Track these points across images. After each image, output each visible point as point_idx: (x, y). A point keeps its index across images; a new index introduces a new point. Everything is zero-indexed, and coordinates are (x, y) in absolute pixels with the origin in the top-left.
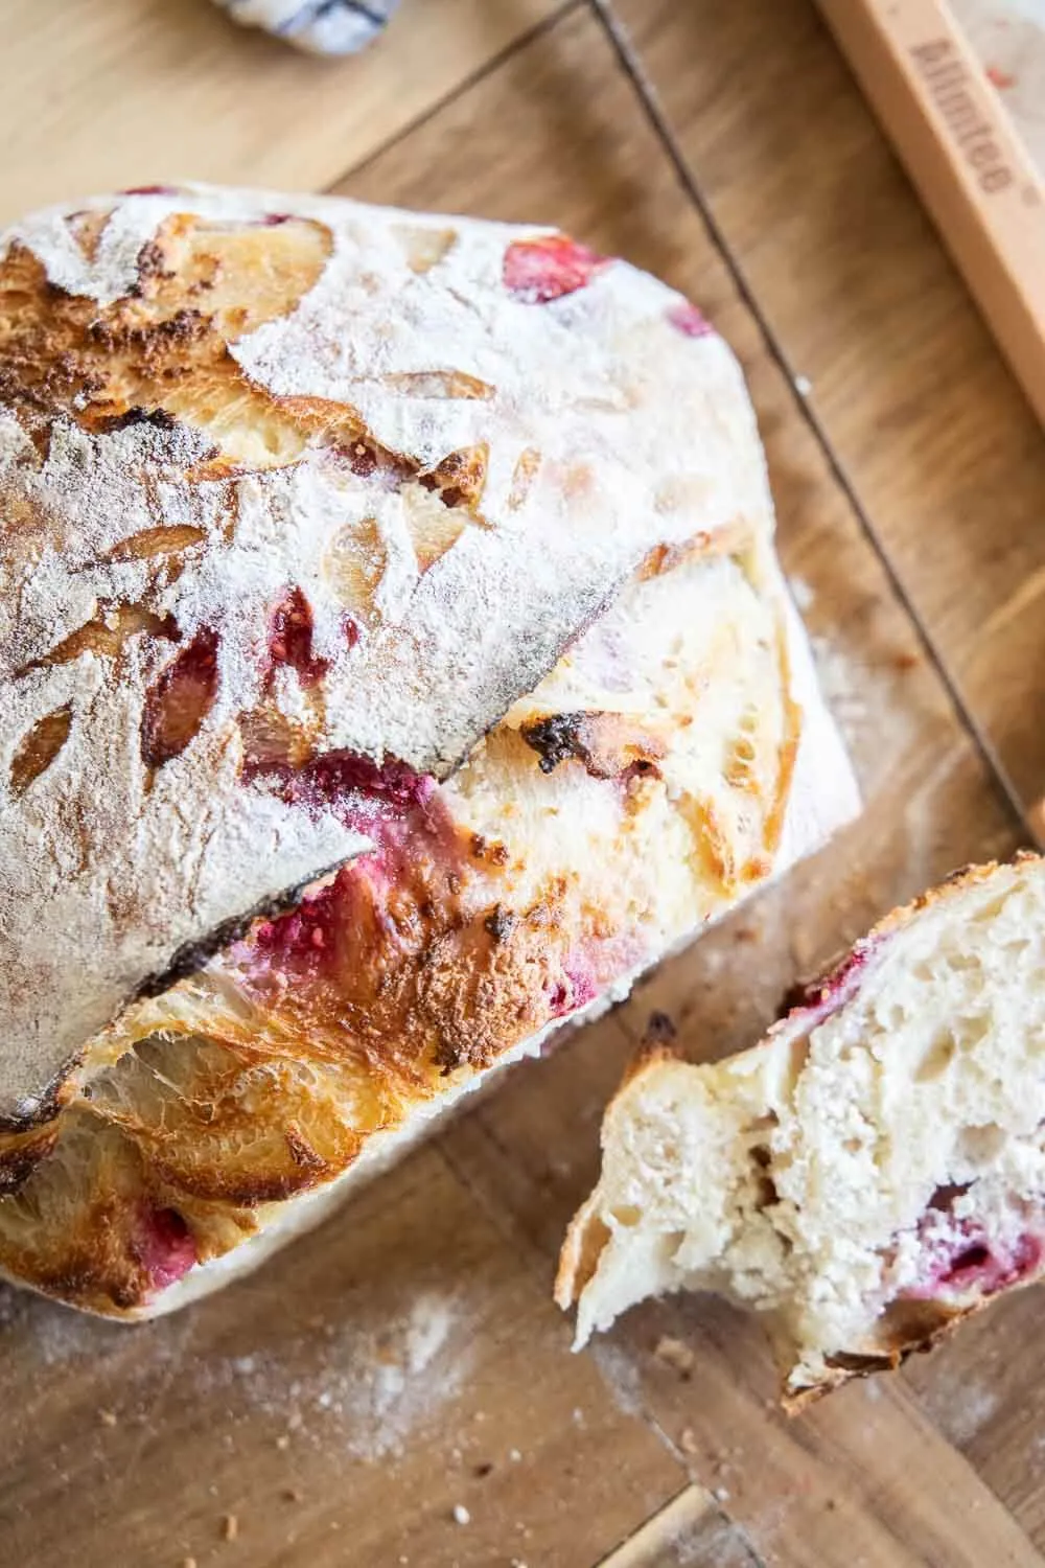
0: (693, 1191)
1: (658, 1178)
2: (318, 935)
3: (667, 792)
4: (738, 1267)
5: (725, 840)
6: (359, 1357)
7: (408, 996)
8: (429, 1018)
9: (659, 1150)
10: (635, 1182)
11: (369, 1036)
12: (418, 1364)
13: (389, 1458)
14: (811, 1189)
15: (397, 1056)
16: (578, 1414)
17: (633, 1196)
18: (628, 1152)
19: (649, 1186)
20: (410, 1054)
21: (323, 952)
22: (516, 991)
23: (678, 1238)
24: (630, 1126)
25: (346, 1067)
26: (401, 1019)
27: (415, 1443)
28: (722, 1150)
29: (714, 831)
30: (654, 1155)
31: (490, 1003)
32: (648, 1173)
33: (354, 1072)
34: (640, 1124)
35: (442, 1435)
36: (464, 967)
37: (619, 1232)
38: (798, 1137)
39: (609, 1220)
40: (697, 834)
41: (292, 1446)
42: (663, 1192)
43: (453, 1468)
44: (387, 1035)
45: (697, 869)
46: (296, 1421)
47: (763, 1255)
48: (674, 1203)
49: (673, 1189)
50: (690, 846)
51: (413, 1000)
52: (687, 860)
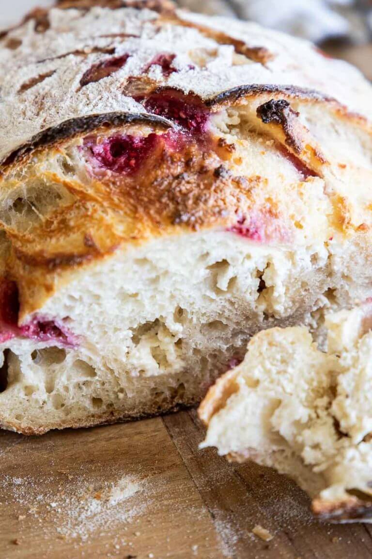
0: (291, 381)
1: (274, 370)
2: (133, 162)
3: (325, 188)
4: (309, 443)
5: (349, 211)
6: (81, 492)
7: (167, 188)
8: (173, 199)
9: (278, 357)
10: (260, 367)
11: (142, 200)
12: (113, 502)
13: (79, 539)
14: (357, 388)
15: (152, 212)
16: (195, 547)
17: (257, 374)
18: (261, 354)
19: (268, 372)
20: (159, 212)
21: (133, 169)
22: (221, 203)
23: (277, 404)
24: (265, 344)
25: (125, 213)
26: (159, 197)
27: (95, 537)
28: (313, 366)
29: (345, 208)
30: (274, 359)
31: (206, 201)
32: (268, 365)
33: (129, 216)
34: (270, 344)
35: (112, 537)
36: (198, 185)
37: (244, 389)
38: (356, 360)
39: (241, 381)
40: (335, 207)
41: (26, 521)
42: (274, 376)
43: (113, 553)
44: (151, 202)
45: (331, 220)
46: (33, 510)
47: (324, 435)
48: (279, 384)
49: (281, 378)
50: (330, 211)
51: (169, 190)
52: (328, 216)
